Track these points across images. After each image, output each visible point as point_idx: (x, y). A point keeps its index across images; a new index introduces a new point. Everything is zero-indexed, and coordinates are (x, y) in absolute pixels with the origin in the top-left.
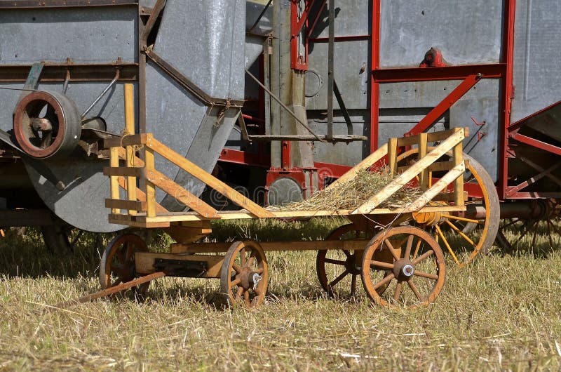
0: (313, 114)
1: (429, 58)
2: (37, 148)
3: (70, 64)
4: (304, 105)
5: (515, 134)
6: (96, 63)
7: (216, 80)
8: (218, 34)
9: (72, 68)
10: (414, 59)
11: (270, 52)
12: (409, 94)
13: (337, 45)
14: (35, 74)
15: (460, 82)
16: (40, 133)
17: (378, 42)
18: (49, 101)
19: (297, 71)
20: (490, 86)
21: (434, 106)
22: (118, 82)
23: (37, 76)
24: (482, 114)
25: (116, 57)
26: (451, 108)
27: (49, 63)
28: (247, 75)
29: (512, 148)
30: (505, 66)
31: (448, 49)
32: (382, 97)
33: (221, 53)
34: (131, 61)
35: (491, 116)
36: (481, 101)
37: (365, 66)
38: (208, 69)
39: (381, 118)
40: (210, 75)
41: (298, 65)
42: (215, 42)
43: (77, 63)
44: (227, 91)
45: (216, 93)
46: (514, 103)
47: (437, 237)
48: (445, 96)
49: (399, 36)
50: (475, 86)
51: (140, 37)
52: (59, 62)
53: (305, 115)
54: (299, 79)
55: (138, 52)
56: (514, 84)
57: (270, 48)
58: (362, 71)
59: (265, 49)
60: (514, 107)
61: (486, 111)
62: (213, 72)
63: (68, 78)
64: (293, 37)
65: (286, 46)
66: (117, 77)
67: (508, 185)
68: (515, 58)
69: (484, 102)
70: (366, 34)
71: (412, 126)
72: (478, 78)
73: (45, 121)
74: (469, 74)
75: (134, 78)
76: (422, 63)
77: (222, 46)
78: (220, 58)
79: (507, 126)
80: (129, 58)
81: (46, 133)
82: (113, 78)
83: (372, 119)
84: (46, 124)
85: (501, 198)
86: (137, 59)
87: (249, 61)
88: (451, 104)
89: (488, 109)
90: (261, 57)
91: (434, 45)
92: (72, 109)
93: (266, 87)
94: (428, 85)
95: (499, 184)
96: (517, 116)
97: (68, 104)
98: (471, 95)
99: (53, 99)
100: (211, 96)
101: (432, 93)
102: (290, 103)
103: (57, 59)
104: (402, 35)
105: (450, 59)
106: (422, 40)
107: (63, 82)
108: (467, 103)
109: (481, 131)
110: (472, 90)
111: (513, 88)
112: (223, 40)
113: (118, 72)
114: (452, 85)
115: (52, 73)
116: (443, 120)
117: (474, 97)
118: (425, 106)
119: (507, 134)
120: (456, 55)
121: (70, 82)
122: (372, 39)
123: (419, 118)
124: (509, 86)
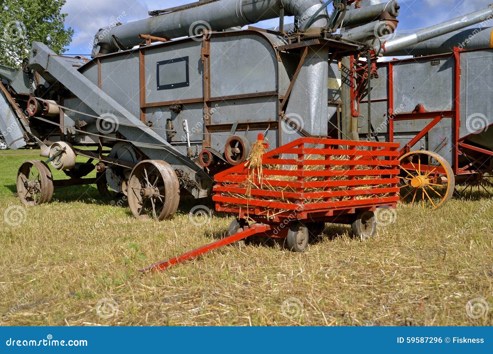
0: (362, 136)
1: (418, 108)
2: (234, 161)
3: (249, 122)
4: (357, 132)
5: (461, 144)
6: (260, 121)
7: (314, 127)
8: (315, 106)
9: (250, 124)
10: (410, 109)
11: (340, 111)
12: (408, 125)
13: (372, 104)
14: (234, 127)
15: (433, 119)
16: (236, 155)
17: (392, 102)
18: (239, 140)
19: (354, 116)
20: (447, 121)
21: (420, 130)
22: (269, 129)
23: (235, 128)
24: (444, 134)
25: (268, 118)
26: (429, 131)
27: (240, 122)
28: (329, 123)
29: (460, 150)
30: (455, 112)
31: (427, 104)
32: (395, 127)
33: (316, 114)
34: (275, 120)
35: (449, 135)
36: (444, 128)
37: (386, 113)
38: (310, 122)
39: (394, 137)
40: (311, 125)
41: (354, 114)
42: (313, 110)
43: (252, 122)
44: (319, 132)
45: (314, 133)
46: (460, 129)
47: (423, 193)
48: (425, 126)
49: (402, 98)
50: (441, 121)
51: (279, 108)
52: (245, 121)
53: (358, 136)
54: (355, 120)
55: (278, 116)
56: (460, 120)
57: (340, 109)
58: (385, 115)
59: (338, 109)
60: (460, 131)
61: (446, 133)
62: (312, 123)
63: (248, 129)
64: (351, 101)
65: (348, 105)
66: (269, 127)
67: (459, 168)
68: (460, 108)
69: (445, 129)
70: (386, 98)
71: (410, 140)
72: (442, 117)
73: (238, 149)
74: (437, 115)
75: (276, 128)
76: (414, 111)
77: (316, 111)
78: (315, 117)
79: (457, 140)
80: (274, 119)
81: (238, 154)
82: (267, 128)
83: (390, 137)
84: (238, 150)
85: (455, 174)
86: (277, 119)
87: (329, 116)
88: (429, 130)
89: (447, 132)
90: (336, 113)
91: (420, 102)
92: (249, 143)
93: (339, 129)
94: (417, 121)
95: (453, 167)
96: (462, 135)
97: (247, 141)
98: (438, 125)
99: (241, 139)
100: (312, 134)
101: (420, 125)
102: (351, 131)
103: (243, 120)
104: (404, 98)
105: (427, 108)
106: (413, 100)
107: (246, 130)
108: (436, 130)
109: (444, 143)
110: (439, 123)
111: (460, 122)
112: (317, 108)
113: (269, 125)
114: (429, 121)
115: (242, 127)
116: (424, 137)
117: (440, 126)
118: (416, 131)
119: (457, 143)
120: (430, 107)
121: (249, 130)
122: (389, 101)
123: (413, 137)
124: (457, 121)
